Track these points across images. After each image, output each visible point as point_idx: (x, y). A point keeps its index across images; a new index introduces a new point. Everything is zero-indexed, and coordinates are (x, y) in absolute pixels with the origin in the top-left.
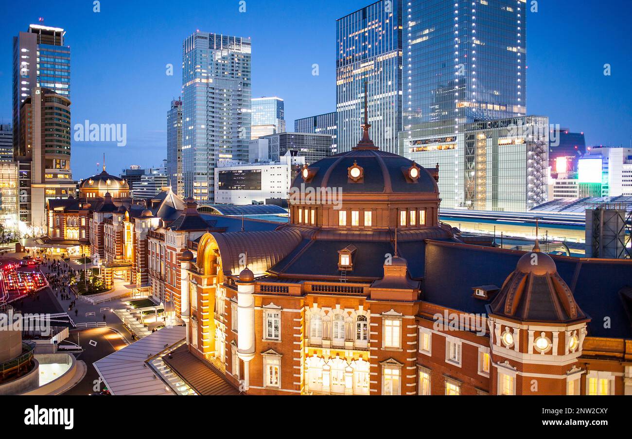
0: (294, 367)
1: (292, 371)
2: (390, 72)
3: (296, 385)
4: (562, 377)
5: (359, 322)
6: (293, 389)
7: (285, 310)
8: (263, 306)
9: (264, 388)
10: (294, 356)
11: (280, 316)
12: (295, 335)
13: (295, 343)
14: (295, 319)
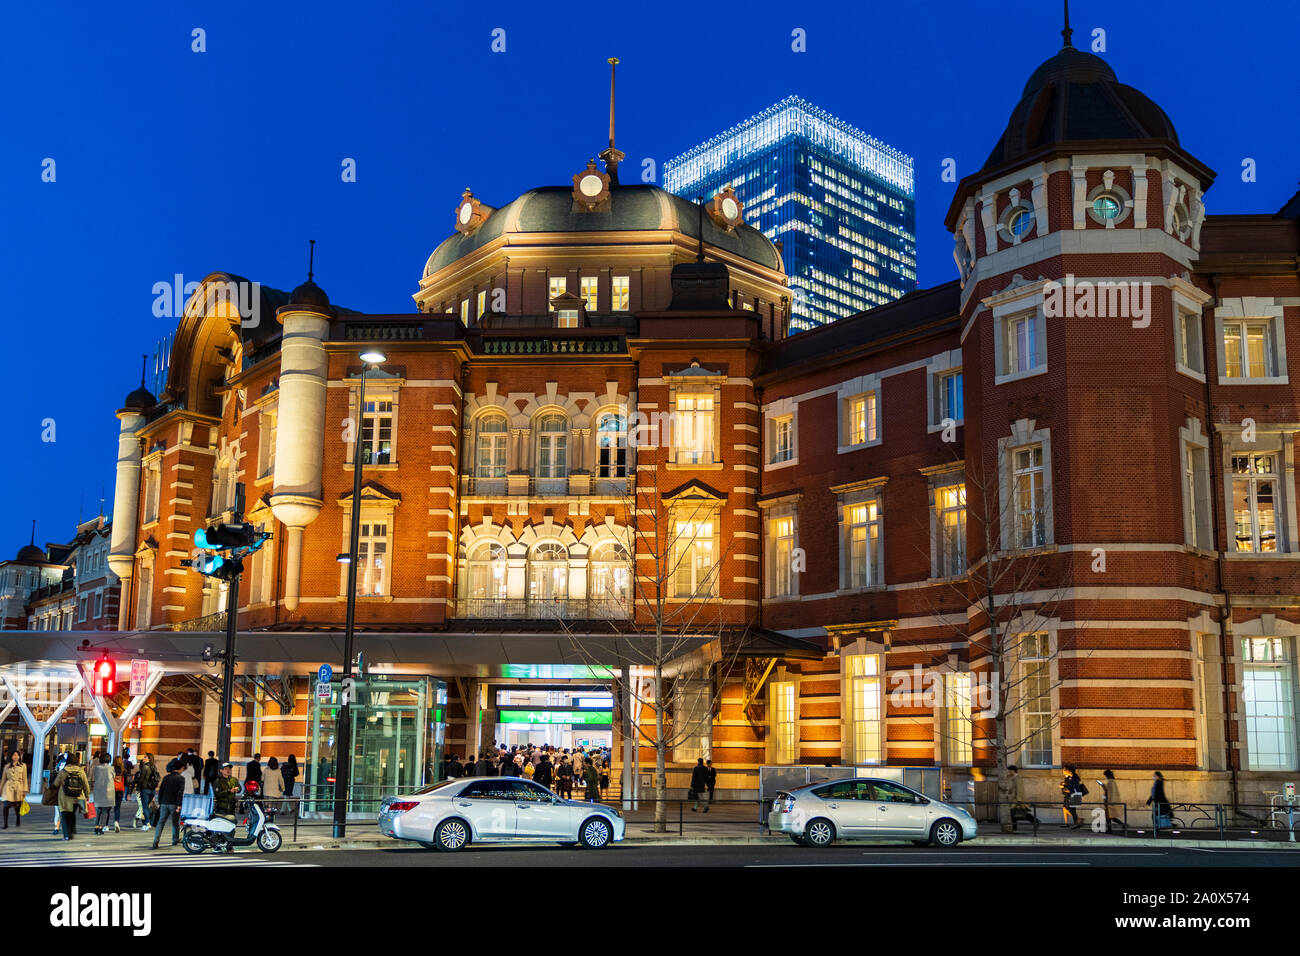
0: (431, 534)
1: (424, 546)
7: (411, 384)
8: (352, 375)
9: (341, 600)
10: (430, 504)
11: (395, 405)
12: (435, 448)
13: (434, 468)
14: (436, 407)
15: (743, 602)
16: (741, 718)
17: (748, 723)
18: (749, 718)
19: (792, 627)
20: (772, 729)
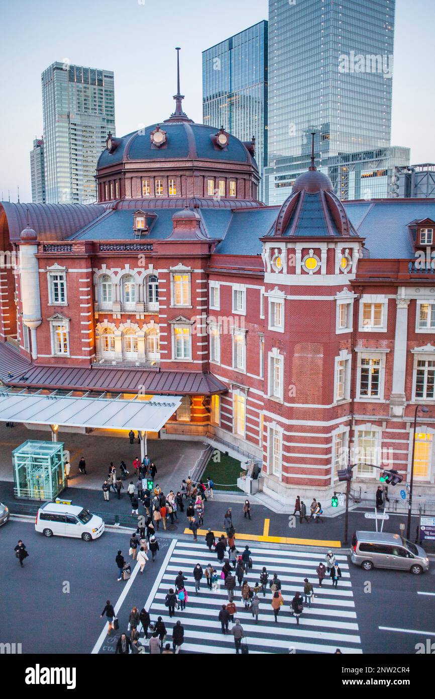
0: (82, 332)
1: (80, 336)
2: (250, 107)
3: (85, 351)
4: (331, 298)
5: (150, 283)
6: (81, 355)
7: (70, 270)
8: (47, 267)
9: (52, 356)
10: (81, 320)
11: (65, 278)
12: (81, 297)
13: (81, 305)
14: (80, 280)
15: (201, 362)
16: (201, 406)
17: (204, 407)
18: (204, 405)
19: (218, 375)
20: (213, 410)
